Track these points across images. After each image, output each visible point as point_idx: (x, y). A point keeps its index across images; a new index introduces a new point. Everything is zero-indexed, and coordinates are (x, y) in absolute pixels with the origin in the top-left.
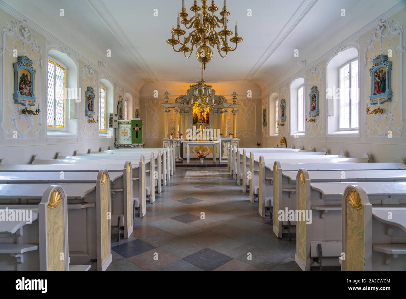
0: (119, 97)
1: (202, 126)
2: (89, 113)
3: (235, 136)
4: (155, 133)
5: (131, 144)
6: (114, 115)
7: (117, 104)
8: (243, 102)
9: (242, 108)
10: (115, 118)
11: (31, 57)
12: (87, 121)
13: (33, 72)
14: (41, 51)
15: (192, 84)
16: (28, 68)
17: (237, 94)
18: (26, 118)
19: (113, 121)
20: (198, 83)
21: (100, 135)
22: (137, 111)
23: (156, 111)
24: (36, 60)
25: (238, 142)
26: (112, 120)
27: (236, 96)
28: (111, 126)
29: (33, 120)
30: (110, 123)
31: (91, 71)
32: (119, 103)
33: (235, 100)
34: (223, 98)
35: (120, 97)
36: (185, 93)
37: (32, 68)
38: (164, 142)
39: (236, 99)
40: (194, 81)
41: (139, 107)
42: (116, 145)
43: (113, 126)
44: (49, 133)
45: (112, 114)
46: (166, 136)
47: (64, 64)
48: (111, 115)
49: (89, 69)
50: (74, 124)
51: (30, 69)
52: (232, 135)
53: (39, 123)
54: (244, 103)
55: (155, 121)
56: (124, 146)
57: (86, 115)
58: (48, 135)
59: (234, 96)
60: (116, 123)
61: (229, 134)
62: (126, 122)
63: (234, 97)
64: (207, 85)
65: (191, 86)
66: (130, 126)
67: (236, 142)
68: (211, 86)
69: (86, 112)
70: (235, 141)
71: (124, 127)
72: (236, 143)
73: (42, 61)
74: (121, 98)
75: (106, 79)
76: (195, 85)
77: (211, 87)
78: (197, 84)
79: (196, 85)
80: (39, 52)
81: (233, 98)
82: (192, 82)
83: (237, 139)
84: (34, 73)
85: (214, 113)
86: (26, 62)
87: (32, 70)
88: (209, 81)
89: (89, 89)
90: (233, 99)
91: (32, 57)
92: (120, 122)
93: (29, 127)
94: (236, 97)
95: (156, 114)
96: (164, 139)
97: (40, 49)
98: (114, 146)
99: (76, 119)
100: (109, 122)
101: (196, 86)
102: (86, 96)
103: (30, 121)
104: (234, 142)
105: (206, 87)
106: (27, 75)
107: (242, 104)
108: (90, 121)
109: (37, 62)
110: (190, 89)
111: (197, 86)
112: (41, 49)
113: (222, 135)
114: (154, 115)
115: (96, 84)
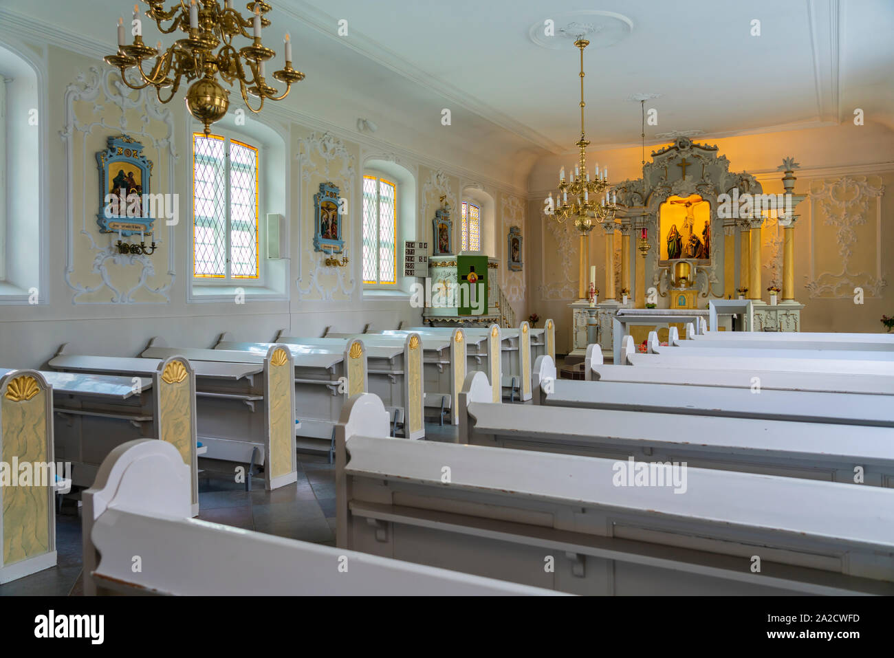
0: (439, 200)
1: (687, 265)
2: (324, 243)
3: (790, 294)
4: (566, 287)
5: (457, 315)
6: (417, 246)
7: (433, 215)
8: (831, 186)
9: (828, 205)
10: (419, 252)
11: (143, 135)
12: (319, 263)
13: (145, 166)
14: (171, 120)
15: (657, 148)
16: (131, 158)
17: (796, 164)
18: (130, 261)
19: (416, 259)
20: (675, 141)
21: (366, 294)
22: (513, 230)
23: (568, 231)
24: (157, 141)
25: (797, 313)
26: (412, 257)
27: (793, 169)
28: (410, 273)
29: (150, 265)
30: (407, 266)
31: (331, 146)
32: (437, 214)
33: (790, 183)
34: (750, 178)
35: (442, 198)
36: (636, 175)
37: (142, 157)
38: (575, 311)
39: (795, 179)
40: (660, 137)
41: (523, 219)
42: (427, 318)
43: (416, 273)
44: (196, 293)
45: (412, 243)
46: (581, 297)
47: (254, 137)
48: (410, 244)
49: (324, 141)
50: (279, 270)
51: (137, 161)
52: (778, 291)
53: (169, 272)
54: (835, 190)
55: (567, 256)
56: (444, 321)
57: (317, 249)
58: (195, 296)
59: (786, 170)
60: (425, 265)
61: (769, 290)
62: (447, 263)
63: (785, 173)
64: (702, 145)
65: (656, 152)
66: (454, 270)
67: (791, 312)
68: (716, 146)
69: (316, 241)
70: (787, 309)
71: (444, 274)
72: (791, 317)
73: (172, 140)
74: (444, 201)
75: (387, 160)
76: (667, 148)
77: (715, 149)
78: (672, 145)
79: (670, 149)
80: (165, 121)
81: (784, 176)
82: (660, 142)
83: (797, 304)
84: (148, 167)
85: (724, 226)
86: (125, 148)
87: (144, 162)
88: (707, 133)
89: (323, 189)
90: (783, 179)
91: (145, 134)
92: (435, 261)
93: (140, 280)
94: (794, 175)
95: (569, 236)
96: (577, 303)
97: (168, 115)
98: (422, 321)
99: (283, 260)
100: (404, 262)
101: (670, 152)
102: (316, 205)
103: (144, 268)
104: (784, 312)
105: (701, 150)
106: (130, 173)
107: (830, 194)
108: (328, 263)
109: (161, 143)
110: (651, 162)
111: (674, 152)
112: (171, 114)
113: (746, 291)
114: (564, 239)
115: (351, 174)
